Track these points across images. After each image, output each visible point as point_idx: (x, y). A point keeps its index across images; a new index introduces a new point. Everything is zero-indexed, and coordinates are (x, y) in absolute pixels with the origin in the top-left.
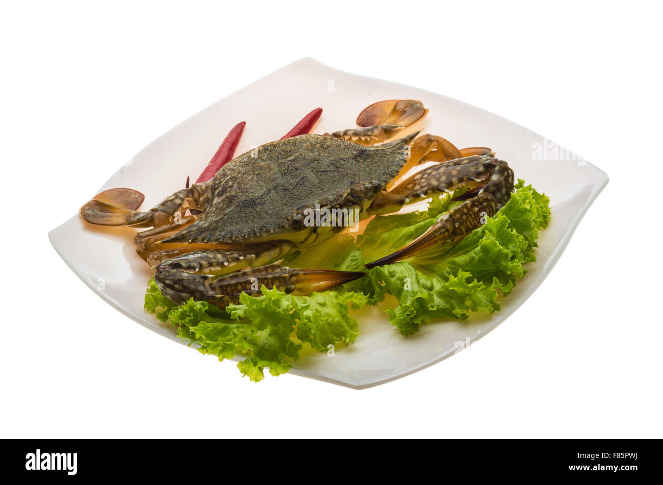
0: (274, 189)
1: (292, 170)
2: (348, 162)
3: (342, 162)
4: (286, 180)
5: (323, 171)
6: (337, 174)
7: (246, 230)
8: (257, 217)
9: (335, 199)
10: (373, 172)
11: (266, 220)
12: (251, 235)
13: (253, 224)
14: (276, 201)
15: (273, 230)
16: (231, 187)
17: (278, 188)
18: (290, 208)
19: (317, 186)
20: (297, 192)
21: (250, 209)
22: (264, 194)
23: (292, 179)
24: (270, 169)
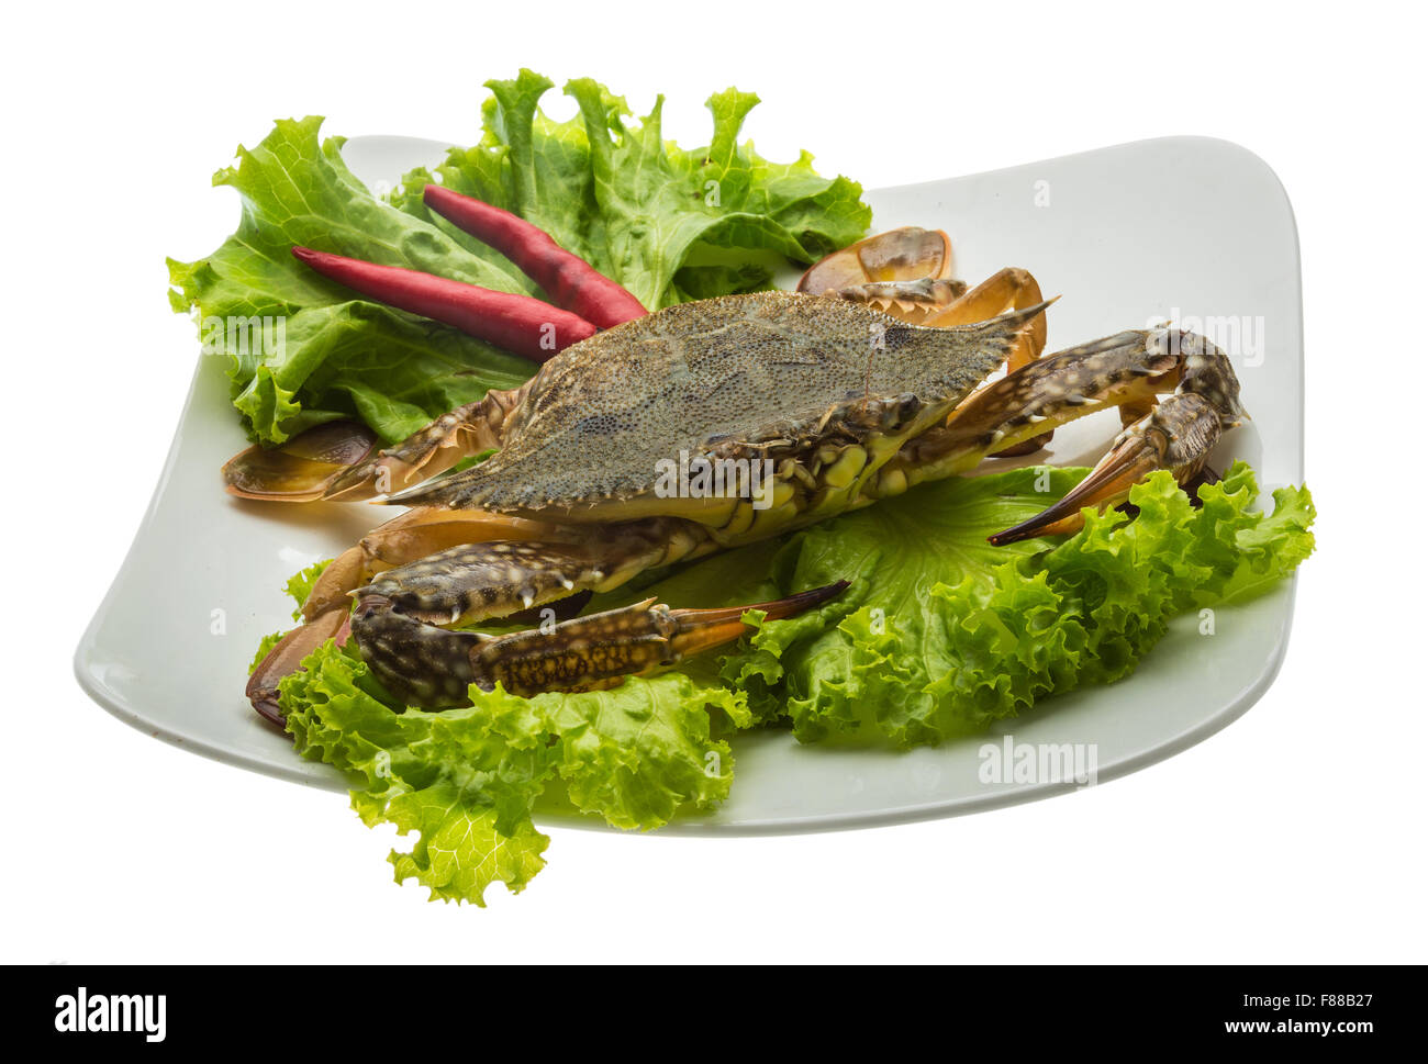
0: (665, 395)
1: (715, 356)
2: (854, 349)
3: (840, 348)
4: (695, 376)
5: (788, 364)
6: (820, 373)
7: (582, 485)
8: (614, 455)
9: (803, 427)
10: (910, 376)
11: (632, 464)
12: (594, 497)
13: (602, 470)
14: (664, 422)
15: (645, 488)
16: (569, 388)
17: (675, 394)
18: (693, 439)
19: (767, 395)
20: (717, 404)
21: (601, 438)
22: (639, 405)
23: (709, 376)
24: (665, 352)
